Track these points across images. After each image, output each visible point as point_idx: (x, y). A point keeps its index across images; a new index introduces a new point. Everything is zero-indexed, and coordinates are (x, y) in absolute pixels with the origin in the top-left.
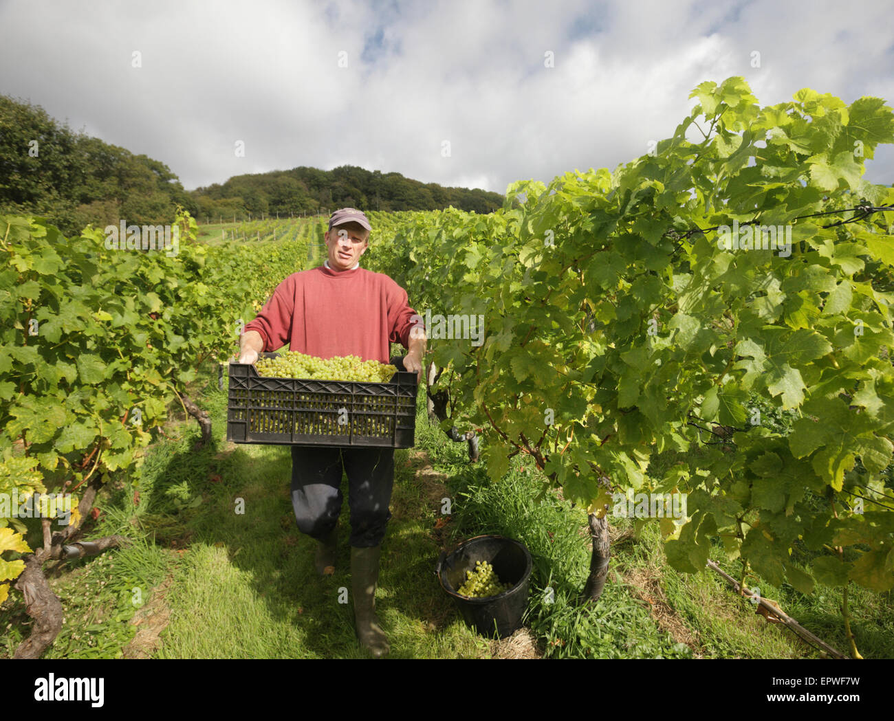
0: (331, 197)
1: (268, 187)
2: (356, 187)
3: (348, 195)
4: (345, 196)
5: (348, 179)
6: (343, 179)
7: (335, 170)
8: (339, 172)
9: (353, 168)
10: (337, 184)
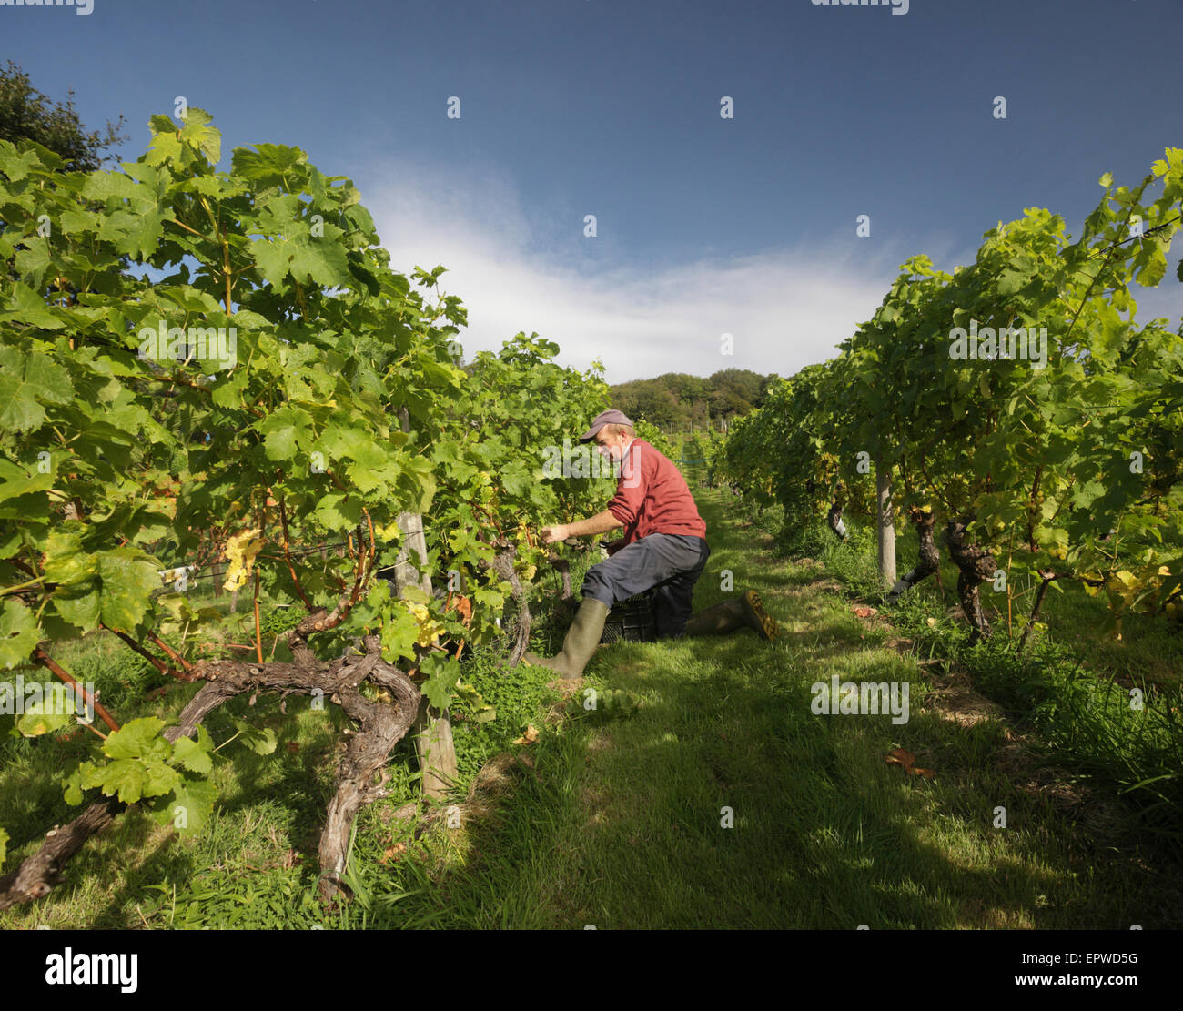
0: (707, 413)
1: (625, 401)
2: (743, 397)
3: (732, 409)
4: (727, 411)
5: (732, 387)
6: (724, 388)
7: (714, 376)
8: (718, 379)
9: (738, 371)
10: (716, 394)
